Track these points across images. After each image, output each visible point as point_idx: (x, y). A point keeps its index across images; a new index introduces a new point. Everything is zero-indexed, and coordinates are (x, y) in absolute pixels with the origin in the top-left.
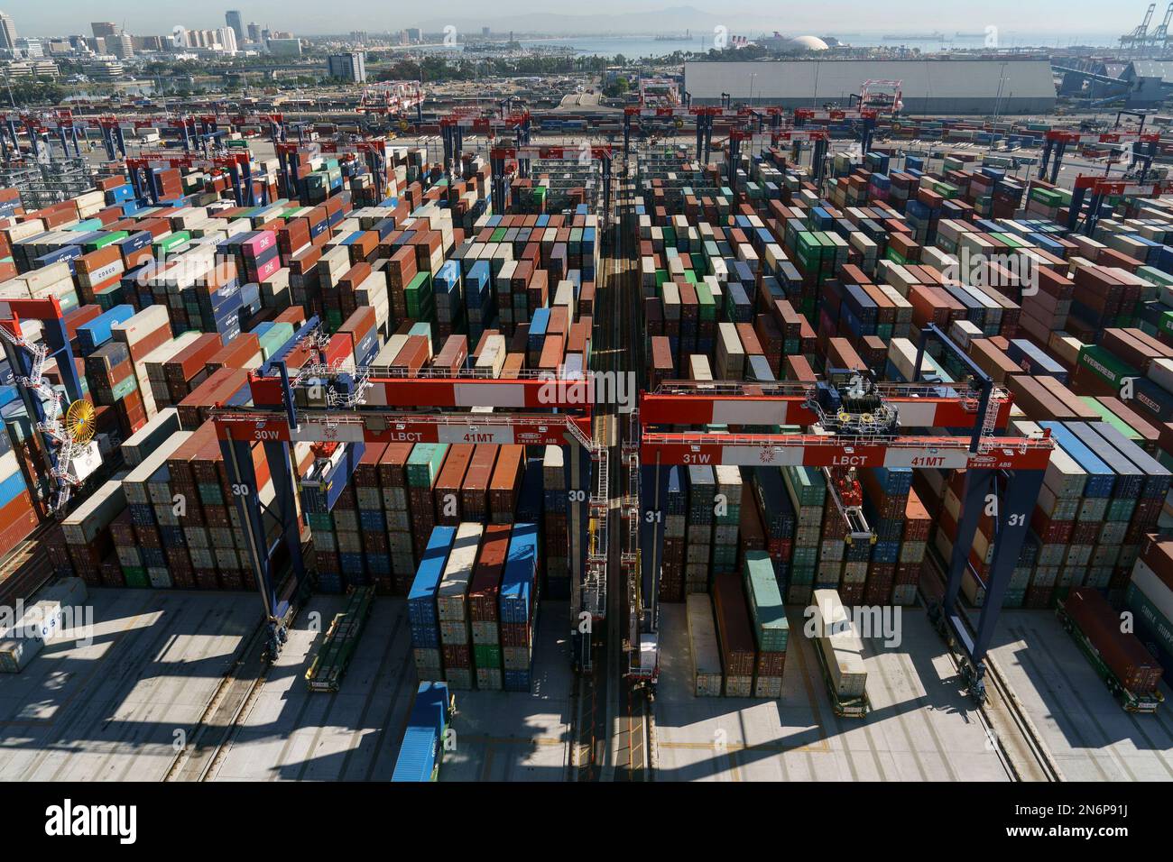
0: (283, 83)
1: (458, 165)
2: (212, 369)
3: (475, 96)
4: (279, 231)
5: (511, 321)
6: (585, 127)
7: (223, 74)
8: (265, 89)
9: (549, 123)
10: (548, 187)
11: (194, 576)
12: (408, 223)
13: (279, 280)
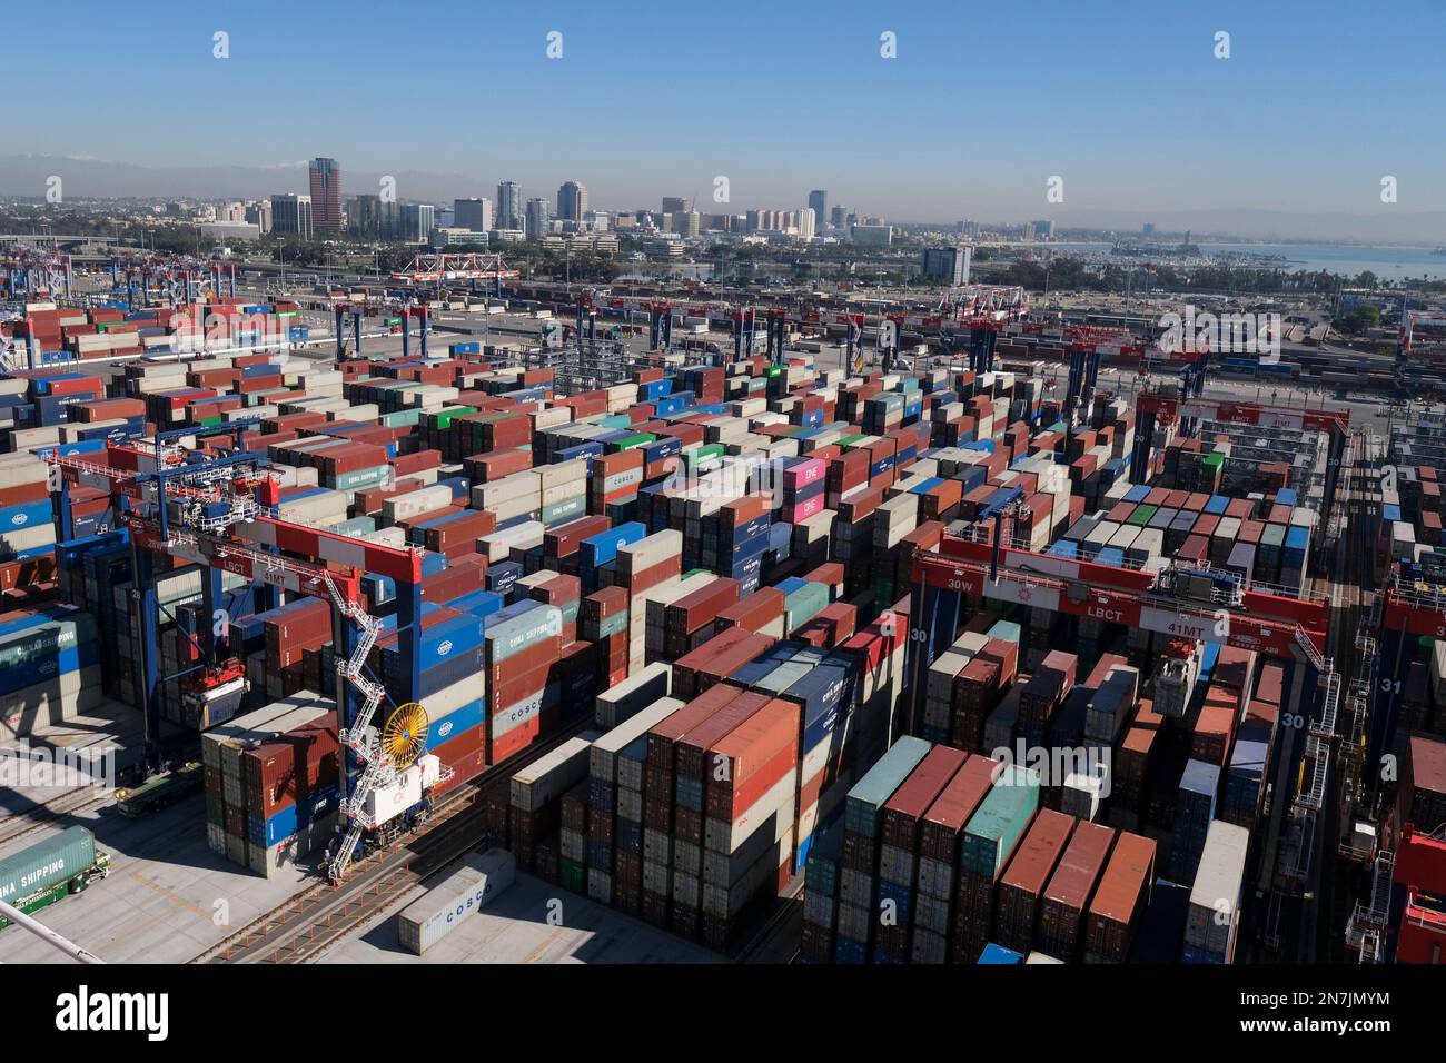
0: (861, 279)
1: (1085, 406)
2: (722, 625)
3: (1123, 315)
4: (832, 461)
5: (1145, 647)
6: (1296, 373)
7: (793, 262)
8: (839, 284)
9: (1237, 362)
10: (1228, 455)
11: (640, 899)
12: (1006, 477)
13: (818, 523)
